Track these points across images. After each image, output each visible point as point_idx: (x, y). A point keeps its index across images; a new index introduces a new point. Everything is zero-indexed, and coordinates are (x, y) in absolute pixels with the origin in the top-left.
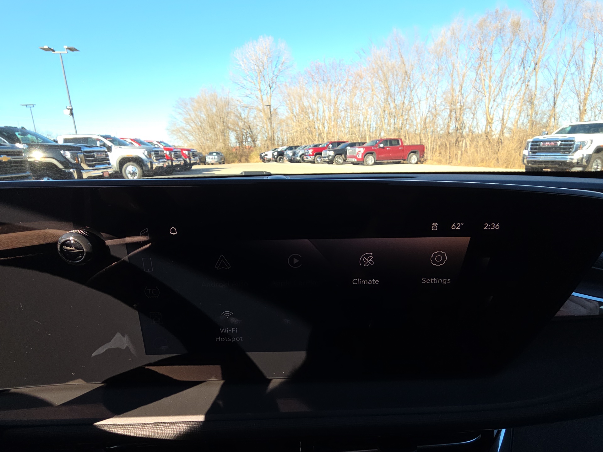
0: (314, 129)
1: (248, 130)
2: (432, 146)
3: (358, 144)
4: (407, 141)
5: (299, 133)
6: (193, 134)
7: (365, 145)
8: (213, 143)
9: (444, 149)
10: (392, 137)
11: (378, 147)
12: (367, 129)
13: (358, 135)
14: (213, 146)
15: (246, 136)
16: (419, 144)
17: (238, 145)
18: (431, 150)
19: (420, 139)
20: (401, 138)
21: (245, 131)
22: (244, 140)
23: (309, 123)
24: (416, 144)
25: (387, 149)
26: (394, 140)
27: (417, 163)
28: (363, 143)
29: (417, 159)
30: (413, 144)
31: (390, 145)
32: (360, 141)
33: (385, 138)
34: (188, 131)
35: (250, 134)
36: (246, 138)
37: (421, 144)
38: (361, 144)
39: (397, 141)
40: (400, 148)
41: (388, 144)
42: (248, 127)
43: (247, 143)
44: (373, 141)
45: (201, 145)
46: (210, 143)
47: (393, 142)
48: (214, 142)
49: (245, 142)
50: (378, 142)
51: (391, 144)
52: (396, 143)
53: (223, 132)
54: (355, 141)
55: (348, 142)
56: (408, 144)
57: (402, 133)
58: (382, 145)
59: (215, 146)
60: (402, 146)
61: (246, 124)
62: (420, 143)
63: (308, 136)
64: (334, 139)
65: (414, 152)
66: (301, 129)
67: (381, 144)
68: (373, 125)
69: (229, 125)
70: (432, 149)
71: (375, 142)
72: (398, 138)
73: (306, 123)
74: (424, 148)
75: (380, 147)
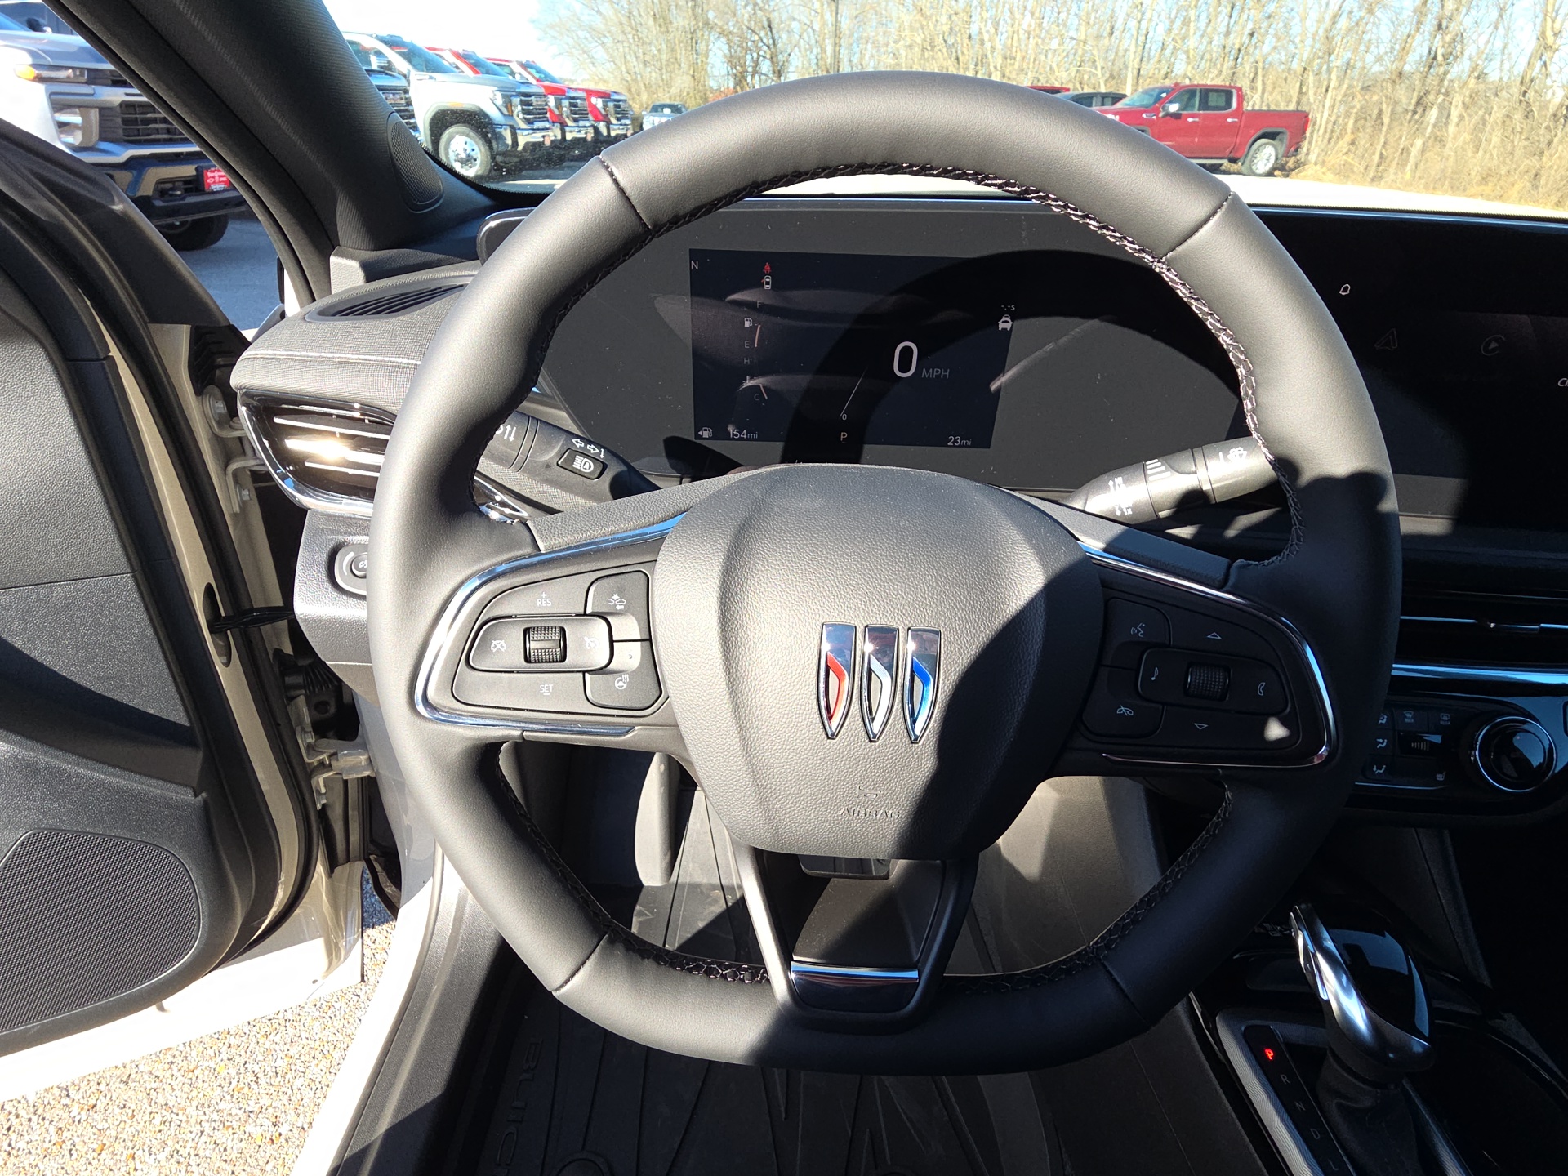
0: (966, 41)
1: (762, 34)
2: (1333, 118)
3: (1100, 99)
4: (1256, 98)
5: (917, 50)
6: (605, 40)
7: (1119, 105)
8: (662, 74)
9: (1369, 130)
10: (1211, 80)
11: (1161, 115)
12: (1133, 49)
13: (1103, 68)
14: (661, 84)
15: (755, 55)
16: (1292, 107)
17: (731, 86)
18: (1325, 132)
19: (1301, 92)
20: (1239, 85)
21: (756, 38)
22: (750, 69)
23: (954, 17)
24: (1282, 107)
25: (1190, 120)
26: (1217, 90)
27: (1270, 174)
28: (1117, 98)
29: (1277, 159)
30: (1273, 107)
31: (1199, 110)
32: (1103, 90)
33: (1187, 82)
34: (591, 29)
35: (768, 47)
36: (757, 63)
37: (1300, 108)
38: (1109, 100)
39: (1226, 93)
40: (1229, 120)
41: (1193, 106)
42: (766, 24)
43: (757, 77)
44: (1146, 92)
45: (629, 79)
46: (653, 74)
47: (1213, 99)
48: (664, 71)
49: (753, 76)
50: (1164, 95)
51: (1204, 105)
52: (1222, 103)
53: (693, 38)
54: (1087, 90)
55: (1068, 90)
56: (1257, 108)
57: (1247, 67)
58: (1174, 108)
59: (669, 85)
60: (1240, 110)
61: (759, 12)
62: (1298, 103)
63: (944, 64)
64: (1022, 77)
65: (1272, 136)
66: (924, 40)
67: (1171, 102)
68: (1158, 34)
69: (711, 15)
70: (1330, 127)
71: (1155, 94)
72: (1227, 84)
73: (944, 19)
74: (1307, 122)
75: (1168, 115)
